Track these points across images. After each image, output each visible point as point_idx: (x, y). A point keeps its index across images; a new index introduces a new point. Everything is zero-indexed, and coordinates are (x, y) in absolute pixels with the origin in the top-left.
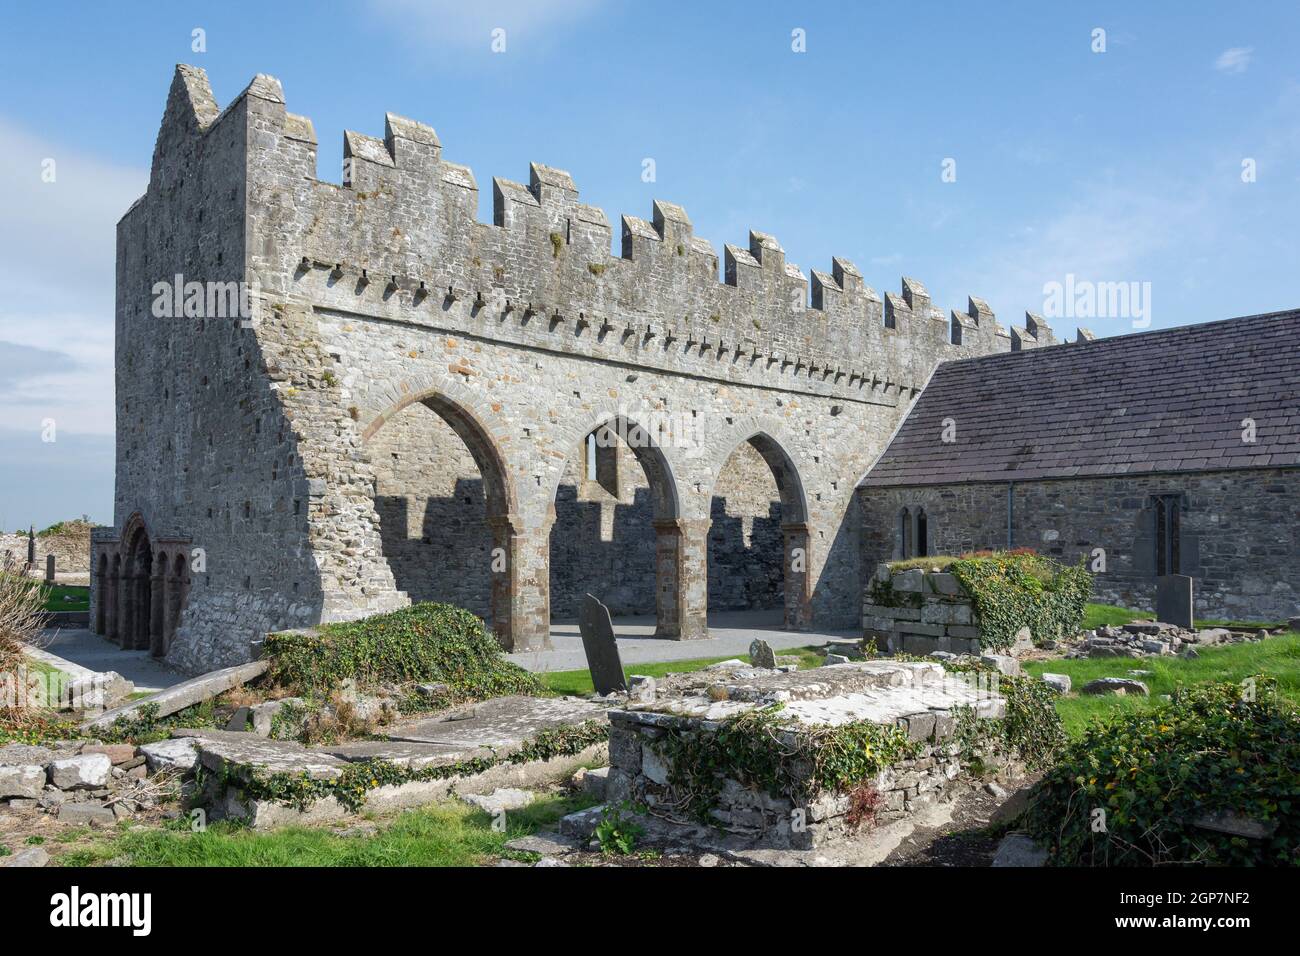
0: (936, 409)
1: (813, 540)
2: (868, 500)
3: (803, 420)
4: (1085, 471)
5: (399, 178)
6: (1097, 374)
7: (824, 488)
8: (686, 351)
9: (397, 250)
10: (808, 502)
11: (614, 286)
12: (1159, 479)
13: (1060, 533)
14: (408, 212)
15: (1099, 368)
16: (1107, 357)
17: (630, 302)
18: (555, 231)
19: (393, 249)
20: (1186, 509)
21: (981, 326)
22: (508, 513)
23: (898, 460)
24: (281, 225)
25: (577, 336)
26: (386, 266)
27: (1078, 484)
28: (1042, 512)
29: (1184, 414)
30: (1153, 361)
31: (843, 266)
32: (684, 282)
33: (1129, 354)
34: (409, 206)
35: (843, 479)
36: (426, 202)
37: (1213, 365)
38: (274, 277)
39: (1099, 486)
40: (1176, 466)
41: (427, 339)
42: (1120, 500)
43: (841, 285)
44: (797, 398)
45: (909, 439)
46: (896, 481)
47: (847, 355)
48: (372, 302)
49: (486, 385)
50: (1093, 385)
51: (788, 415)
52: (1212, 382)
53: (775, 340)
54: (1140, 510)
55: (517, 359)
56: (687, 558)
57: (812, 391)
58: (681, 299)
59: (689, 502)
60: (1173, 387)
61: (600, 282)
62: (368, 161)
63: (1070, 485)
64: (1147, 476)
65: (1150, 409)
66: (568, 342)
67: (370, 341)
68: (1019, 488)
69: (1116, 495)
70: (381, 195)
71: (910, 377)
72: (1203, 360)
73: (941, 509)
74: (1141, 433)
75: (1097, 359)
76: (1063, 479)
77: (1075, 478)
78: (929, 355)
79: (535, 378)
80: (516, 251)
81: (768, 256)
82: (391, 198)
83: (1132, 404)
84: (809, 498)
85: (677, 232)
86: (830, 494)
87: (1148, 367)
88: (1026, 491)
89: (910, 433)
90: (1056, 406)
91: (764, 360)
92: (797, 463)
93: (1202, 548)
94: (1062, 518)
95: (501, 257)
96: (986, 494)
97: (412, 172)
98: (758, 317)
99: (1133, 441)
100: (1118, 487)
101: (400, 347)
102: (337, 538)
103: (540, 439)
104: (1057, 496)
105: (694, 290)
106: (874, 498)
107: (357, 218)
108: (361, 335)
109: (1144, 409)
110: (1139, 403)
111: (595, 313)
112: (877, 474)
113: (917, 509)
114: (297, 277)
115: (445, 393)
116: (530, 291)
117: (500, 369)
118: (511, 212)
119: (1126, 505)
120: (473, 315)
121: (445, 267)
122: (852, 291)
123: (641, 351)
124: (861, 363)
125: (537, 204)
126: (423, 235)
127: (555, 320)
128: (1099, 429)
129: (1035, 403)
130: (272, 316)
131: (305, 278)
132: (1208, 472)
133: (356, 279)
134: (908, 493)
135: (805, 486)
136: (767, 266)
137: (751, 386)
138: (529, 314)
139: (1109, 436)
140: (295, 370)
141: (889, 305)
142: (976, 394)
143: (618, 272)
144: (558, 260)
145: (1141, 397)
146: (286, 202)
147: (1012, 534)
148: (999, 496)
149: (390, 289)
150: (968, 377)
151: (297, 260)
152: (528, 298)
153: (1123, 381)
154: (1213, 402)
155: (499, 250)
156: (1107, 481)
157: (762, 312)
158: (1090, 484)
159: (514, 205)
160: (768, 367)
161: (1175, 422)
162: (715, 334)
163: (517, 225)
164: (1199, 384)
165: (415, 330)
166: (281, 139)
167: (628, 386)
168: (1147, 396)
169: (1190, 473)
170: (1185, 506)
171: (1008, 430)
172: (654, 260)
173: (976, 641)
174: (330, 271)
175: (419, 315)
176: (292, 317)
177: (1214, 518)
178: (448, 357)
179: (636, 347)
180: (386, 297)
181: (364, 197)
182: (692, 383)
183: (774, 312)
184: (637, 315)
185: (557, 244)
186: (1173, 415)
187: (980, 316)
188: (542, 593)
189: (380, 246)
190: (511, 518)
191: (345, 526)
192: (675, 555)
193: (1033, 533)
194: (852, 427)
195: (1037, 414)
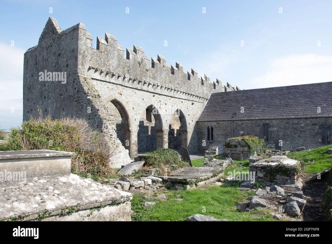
0: (213, 104)
1: (188, 133)
2: (199, 124)
3: (187, 106)
4: (249, 118)
5: (109, 48)
6: (248, 97)
7: (190, 122)
8: (165, 89)
9: (108, 65)
10: (187, 125)
11: (151, 74)
12: (265, 120)
13: (244, 132)
14: (110, 56)
15: (249, 96)
16: (250, 94)
17: (154, 78)
18: (139, 61)
19: (107, 64)
20: (270, 127)
21: (219, 85)
22: (129, 127)
23: (205, 115)
24: (85, 59)
25: (144, 86)
26: (106, 69)
27: (247, 121)
28: (239, 127)
29: (268, 107)
30: (260, 95)
31: (194, 71)
32: (164, 73)
33: (255, 93)
34: (111, 54)
35: (194, 120)
36: (114, 54)
37: (272, 97)
38: (83, 71)
39: (252, 122)
40: (268, 118)
41: (114, 86)
42: (256, 125)
43: (194, 75)
44: (185, 101)
45: (207, 110)
46: (206, 120)
47: (195, 91)
48: (103, 77)
49: (125, 97)
50: (248, 100)
51: (184, 105)
52: (272, 100)
53: (182, 87)
54: (260, 127)
55: (131, 91)
56: (164, 138)
57: (188, 99)
58: (164, 77)
59: (165, 125)
60: (265, 101)
61: (148, 73)
62: (103, 44)
63: (246, 121)
64: (262, 120)
65: (260, 106)
66: (142, 87)
67: (102, 86)
68: (235, 122)
69: (256, 124)
70: (105, 52)
71: (206, 96)
72: (270, 96)
73: (217, 126)
74: (259, 111)
75: (248, 94)
76: (244, 120)
77: (247, 120)
78: (210, 91)
79: (135, 95)
80: (132, 66)
81: (180, 68)
82: (107, 53)
83: (257, 104)
84: (188, 124)
85: (163, 62)
86: (191, 123)
87: (259, 96)
88: (236, 123)
89: (207, 109)
90: (240, 104)
91: (180, 92)
92: (185, 116)
93: (273, 135)
94: (244, 129)
95: (129, 67)
96: (227, 123)
97: (111, 47)
98: (178, 82)
99: (258, 112)
100: (256, 122)
101: (108, 88)
102: (109, 134)
103: (136, 110)
104: (243, 124)
105: (166, 75)
106: (200, 124)
107: (100, 57)
108: (100, 85)
109: (259, 106)
110: (258, 104)
111: (147, 80)
112: (201, 118)
113: (211, 127)
114: (88, 71)
115: (117, 99)
116: (134, 75)
117: (128, 93)
118: (131, 56)
119: (258, 126)
120: (123, 81)
121: (118, 69)
122: (196, 76)
123: (156, 90)
124: (197, 93)
125: (136, 55)
126: (113, 62)
127: (139, 82)
128: (250, 109)
129: (235, 103)
130: (84, 80)
131: (90, 71)
132: (274, 119)
133: (100, 72)
134: (209, 123)
135: (187, 121)
136: (180, 71)
137: (177, 98)
138: (134, 80)
139: (253, 111)
140: (92, 94)
141: (202, 80)
142: (221, 101)
143: (152, 71)
144: (140, 68)
145: (258, 103)
146: (86, 53)
147: (233, 132)
148: (230, 124)
149: (107, 74)
150: (219, 97)
151: (88, 67)
152: (134, 77)
153: (254, 99)
154: (273, 105)
155: (128, 65)
156: (254, 121)
157: (179, 81)
158: (250, 121)
159: (132, 55)
160: (180, 94)
161: (266, 108)
162: (170, 86)
163: (132, 60)
164: (270, 100)
165: (111, 84)
166: (85, 38)
167: (153, 97)
168: (260, 103)
169: (271, 119)
170: (270, 126)
171: (230, 109)
172: (159, 68)
173: (249, 154)
174: (95, 70)
175: (113, 80)
176: (88, 80)
177: (275, 129)
178: (118, 90)
179: (155, 89)
180: (106, 76)
181: (102, 52)
182: (165, 97)
183: (181, 81)
184: (155, 81)
185: (140, 64)
186: (266, 107)
187: (219, 83)
188: (136, 146)
189: (105, 64)
190: (130, 129)
191: (110, 131)
192: (162, 137)
193: (238, 132)
194: (196, 107)
195: (236, 106)
